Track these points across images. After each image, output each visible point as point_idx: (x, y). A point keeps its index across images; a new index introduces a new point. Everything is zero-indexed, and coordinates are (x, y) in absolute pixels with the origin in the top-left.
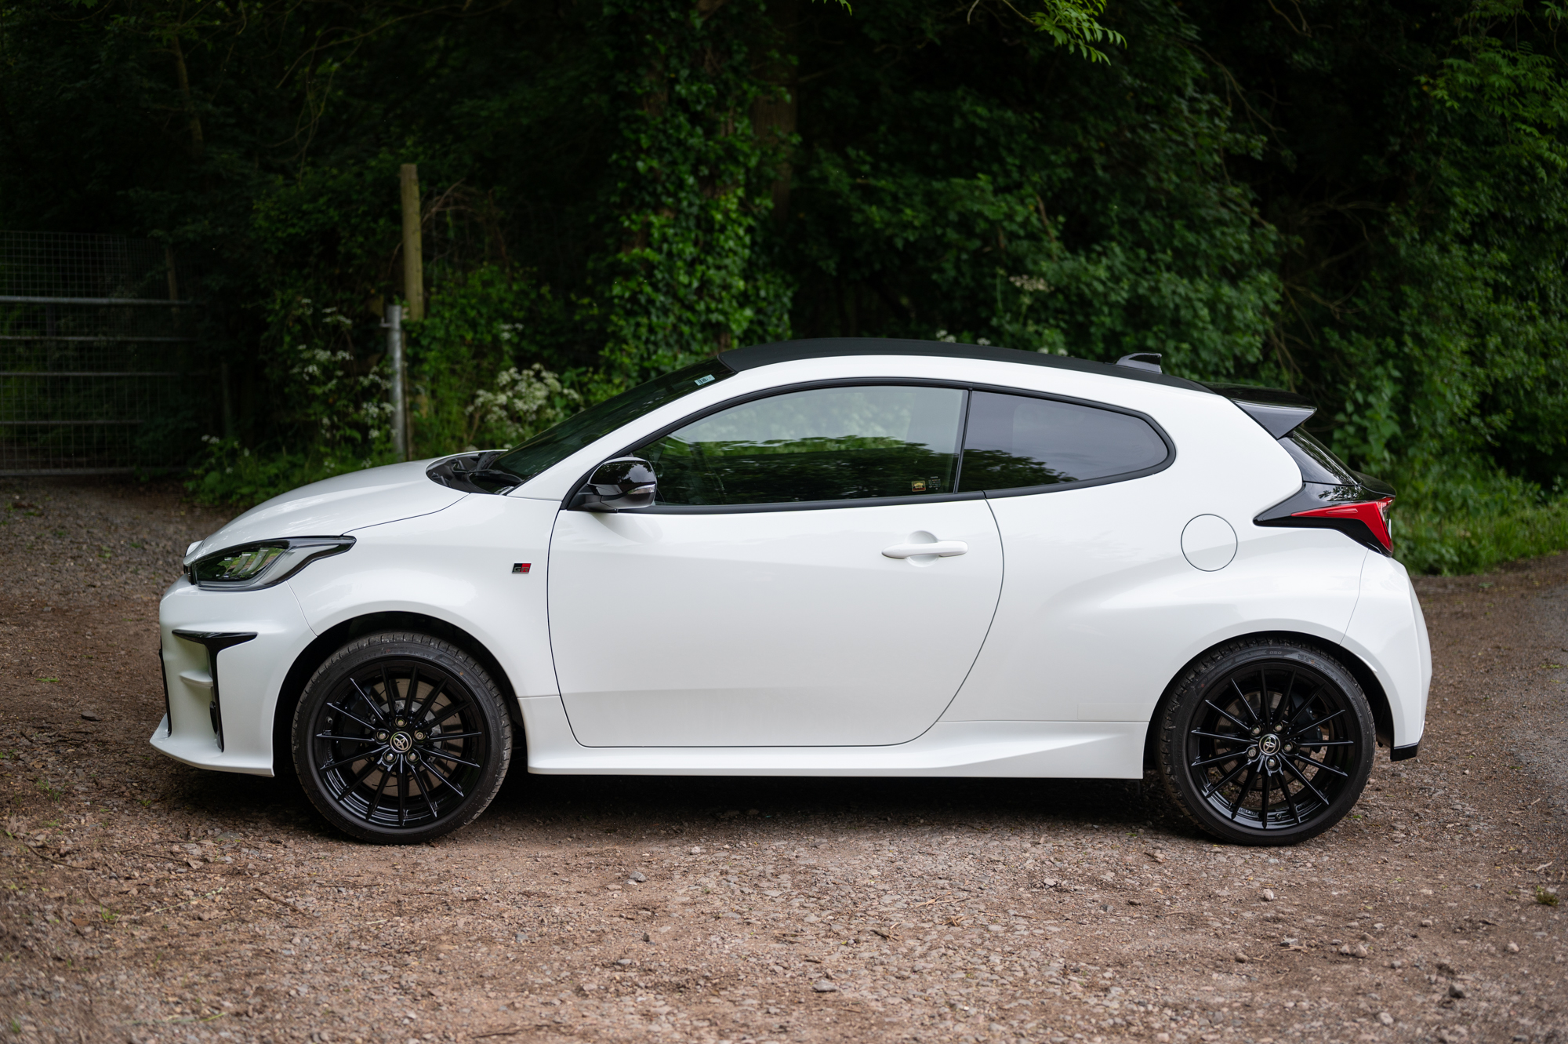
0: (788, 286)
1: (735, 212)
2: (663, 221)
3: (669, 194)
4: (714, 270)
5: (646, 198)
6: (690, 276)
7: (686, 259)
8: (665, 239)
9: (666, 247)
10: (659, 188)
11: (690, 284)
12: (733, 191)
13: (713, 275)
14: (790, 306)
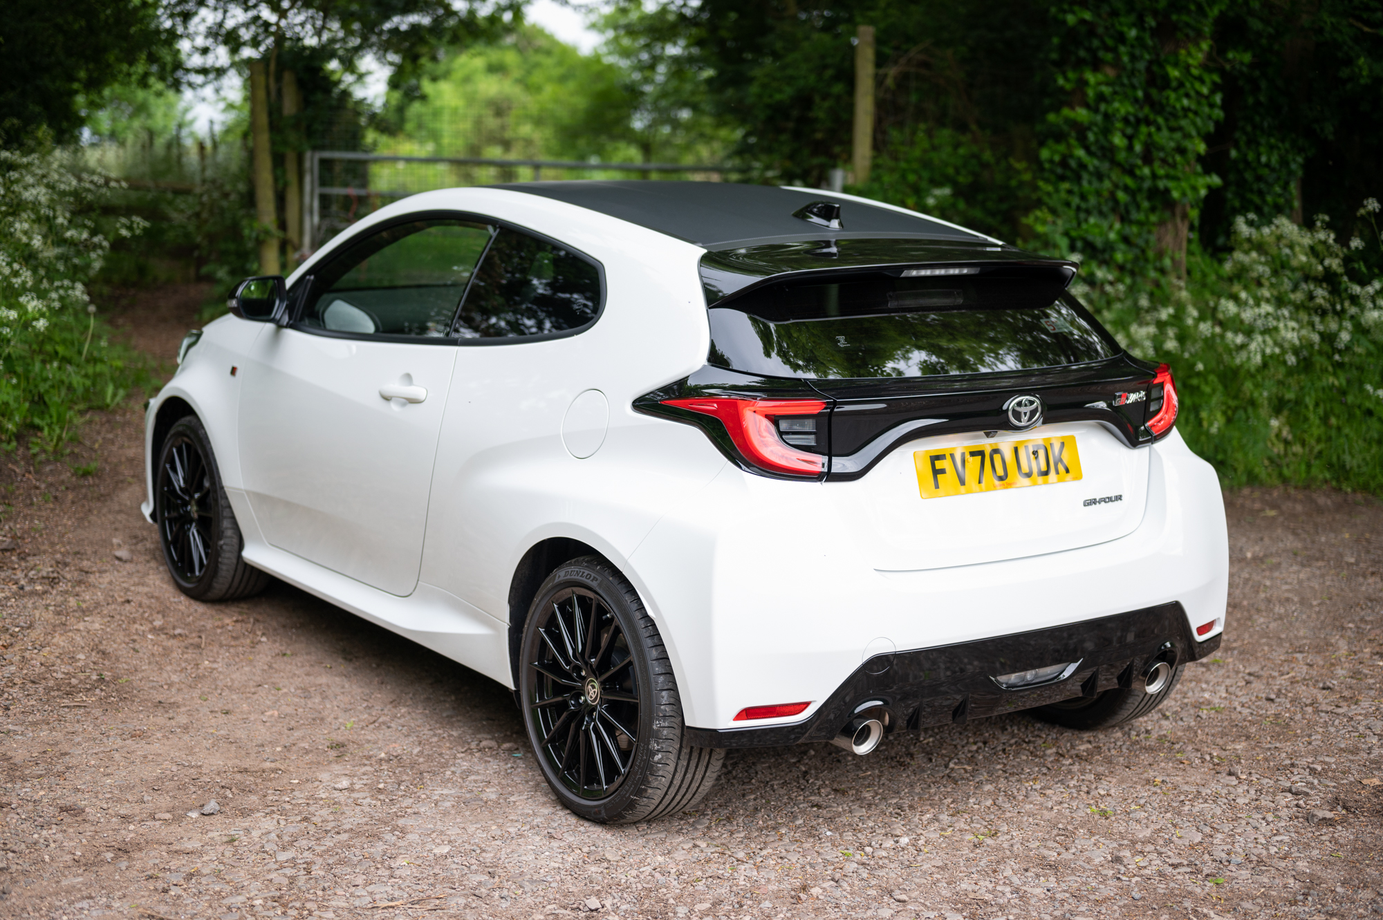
0: (1301, 150)
1: (1196, 67)
2: (1100, 78)
3: (1107, 49)
4: (1165, 132)
5: (1082, 53)
6: (1130, 138)
7: (1126, 120)
8: (1101, 98)
9: (1103, 107)
10: (1096, 43)
11: (1130, 148)
12: (1197, 45)
13: (1164, 138)
14: (1300, 173)
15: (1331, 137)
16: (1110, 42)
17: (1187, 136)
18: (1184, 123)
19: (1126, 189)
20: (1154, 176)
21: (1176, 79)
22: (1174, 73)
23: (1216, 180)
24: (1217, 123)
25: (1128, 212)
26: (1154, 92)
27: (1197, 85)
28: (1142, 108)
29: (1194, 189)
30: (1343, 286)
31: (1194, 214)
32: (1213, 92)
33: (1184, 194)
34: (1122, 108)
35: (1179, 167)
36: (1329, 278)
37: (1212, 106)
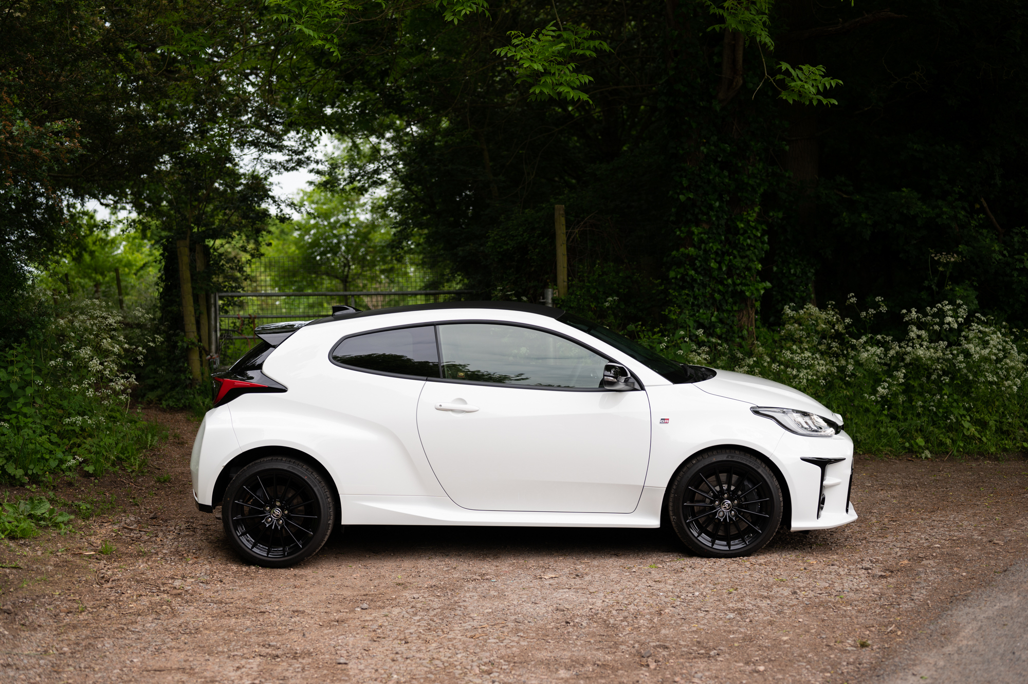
0: (813, 265)
1: (753, 222)
2: (701, 230)
3: (703, 213)
4: (738, 259)
5: (689, 217)
6: (719, 263)
7: (716, 253)
8: (702, 241)
9: (703, 246)
10: (697, 210)
11: (720, 268)
12: (752, 209)
13: (737, 262)
14: (813, 278)
15: (830, 257)
16: (705, 210)
17: (751, 260)
18: (748, 253)
19: (719, 292)
20: (734, 284)
21: (743, 228)
22: (741, 225)
23: (768, 284)
24: (766, 252)
25: (721, 305)
26: (730, 236)
27: (754, 231)
28: (725, 246)
29: (757, 290)
30: (846, 340)
31: (758, 304)
32: (763, 235)
33: (752, 294)
34: (716, 247)
35: (748, 278)
36: (838, 336)
37: (763, 243)
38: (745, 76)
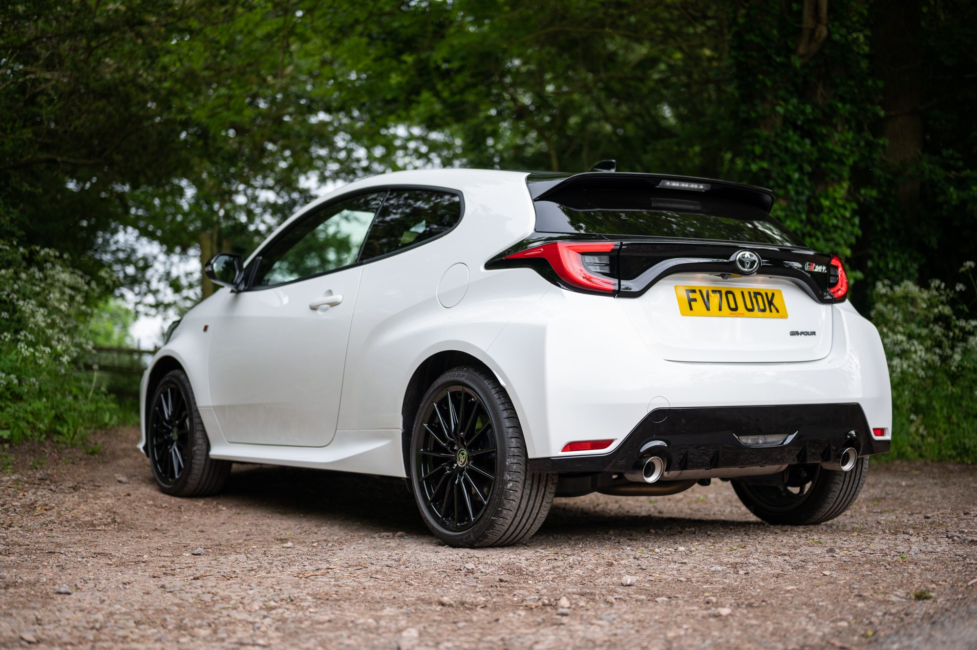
0: (915, 260)
1: (840, 199)
3: (780, 187)
12: (840, 184)
14: (916, 275)
15: (936, 247)
16: (781, 182)
17: (838, 244)
18: (835, 236)
21: (827, 207)
22: (826, 203)
24: (857, 237)
26: (813, 217)
27: (842, 211)
28: (805, 226)
30: (953, 323)
32: (853, 215)
36: (941, 319)
37: (853, 225)
38: (830, 26)
